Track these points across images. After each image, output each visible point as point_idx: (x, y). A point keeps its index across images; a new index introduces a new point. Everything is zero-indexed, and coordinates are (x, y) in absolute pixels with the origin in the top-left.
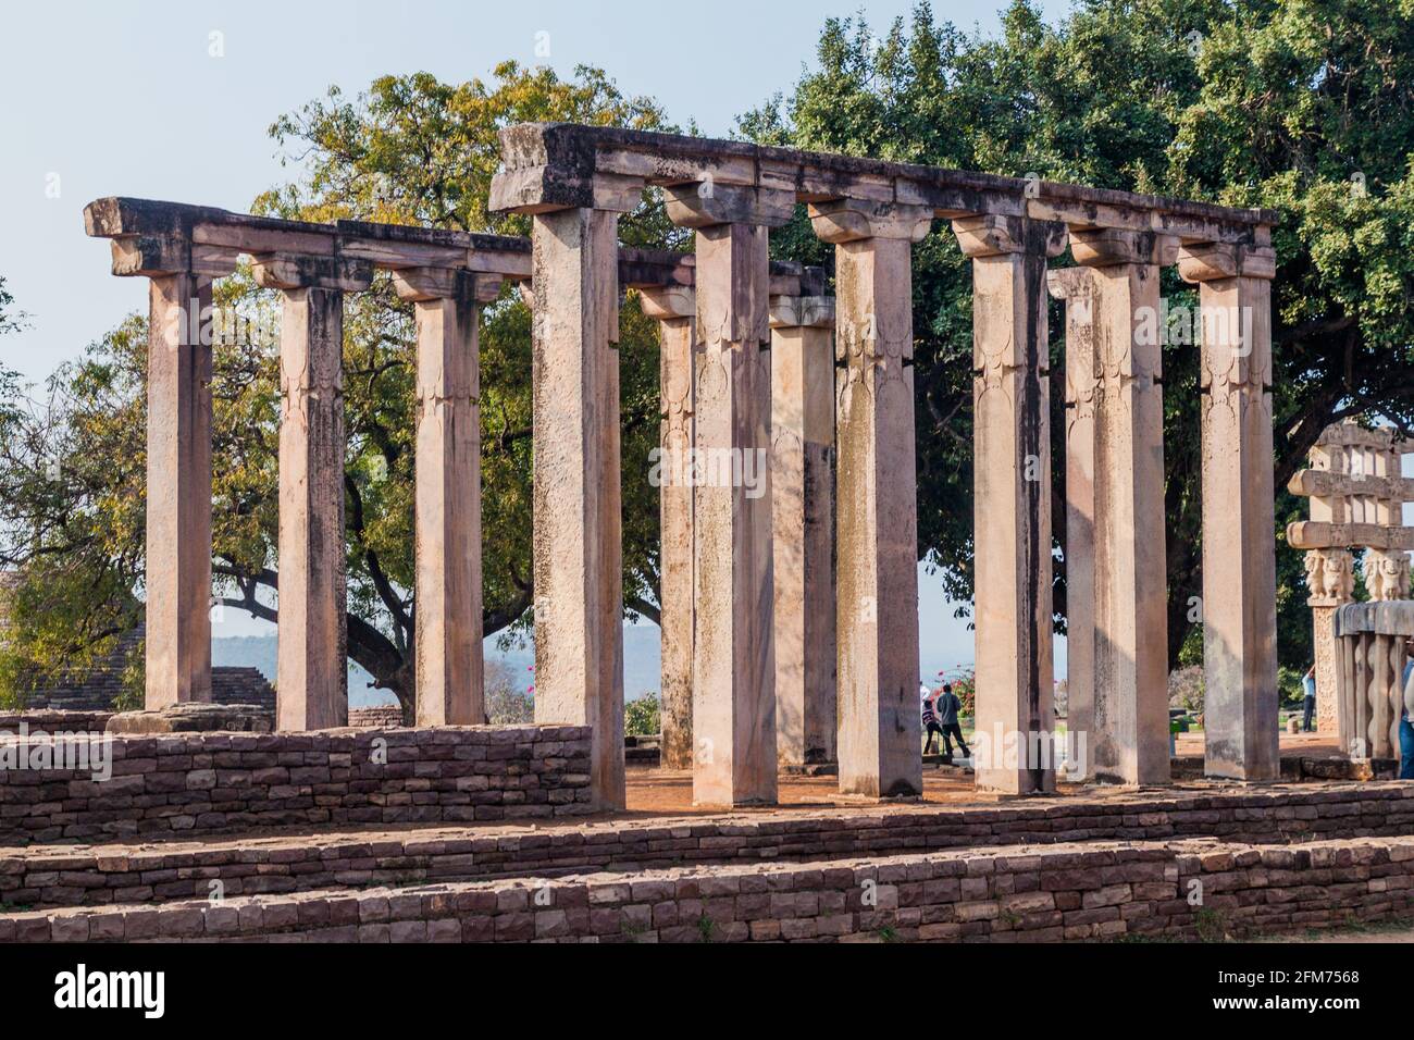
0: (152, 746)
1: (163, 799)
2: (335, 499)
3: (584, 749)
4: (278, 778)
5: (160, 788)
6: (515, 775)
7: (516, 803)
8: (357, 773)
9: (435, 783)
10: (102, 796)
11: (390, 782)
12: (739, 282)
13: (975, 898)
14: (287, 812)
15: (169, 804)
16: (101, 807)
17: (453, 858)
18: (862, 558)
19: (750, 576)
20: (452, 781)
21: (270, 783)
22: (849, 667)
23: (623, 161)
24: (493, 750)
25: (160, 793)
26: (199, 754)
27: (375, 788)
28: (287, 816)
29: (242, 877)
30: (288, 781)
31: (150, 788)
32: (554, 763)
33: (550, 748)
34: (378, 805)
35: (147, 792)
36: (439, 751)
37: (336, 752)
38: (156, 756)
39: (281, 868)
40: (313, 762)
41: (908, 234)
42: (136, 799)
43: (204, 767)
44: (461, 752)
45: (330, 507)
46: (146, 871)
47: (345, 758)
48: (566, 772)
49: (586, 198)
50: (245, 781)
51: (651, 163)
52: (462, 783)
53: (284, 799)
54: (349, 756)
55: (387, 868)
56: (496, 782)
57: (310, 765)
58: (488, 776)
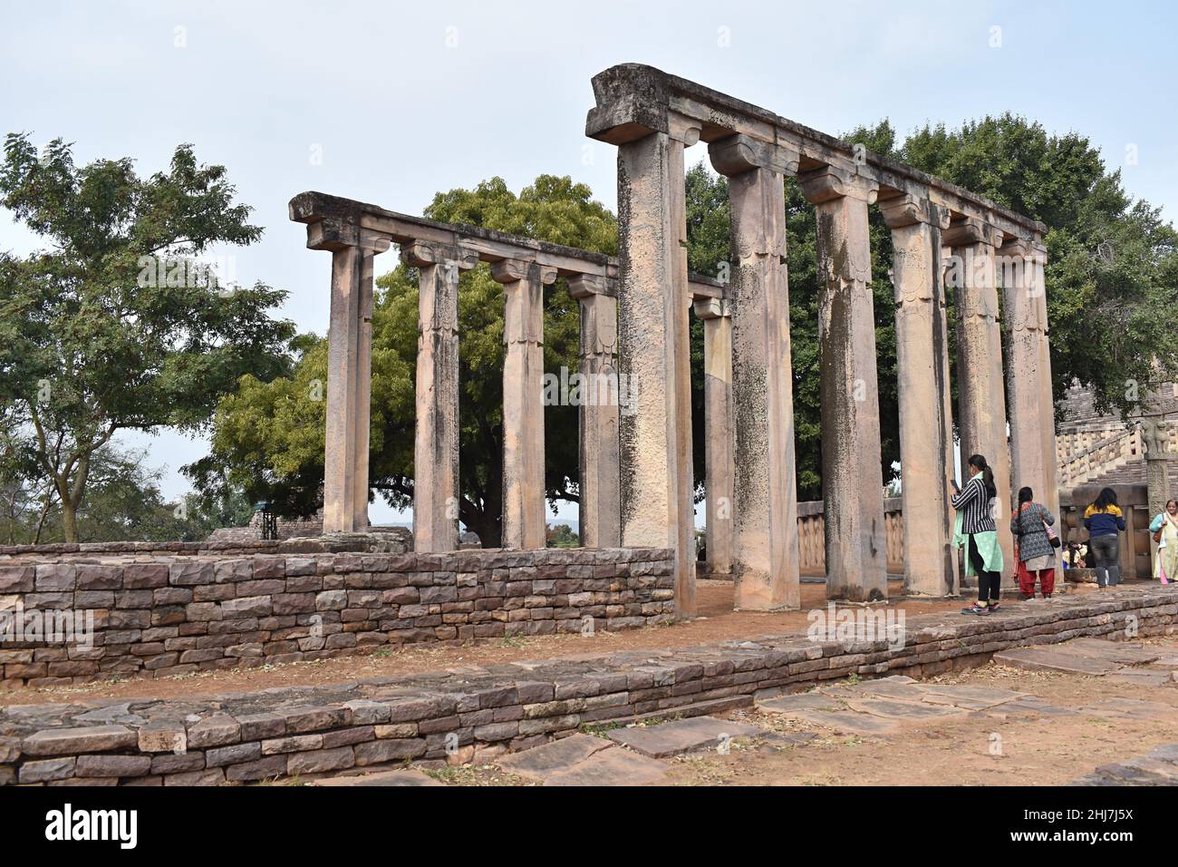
0: (281, 566)
1: (291, 621)
2: (452, 401)
3: (669, 568)
4: (409, 598)
5: (288, 610)
6: (616, 591)
7: (618, 615)
8: (482, 592)
9: (550, 599)
10: (224, 619)
11: (512, 600)
12: (766, 212)
14: (416, 630)
15: (297, 625)
16: (222, 631)
17: (608, 697)
18: (843, 425)
19: (779, 432)
20: (564, 597)
21: (400, 602)
22: (834, 505)
23: (687, 106)
24: (599, 569)
25: (288, 615)
26: (330, 574)
27: (499, 606)
28: (417, 635)
29: (354, 745)
30: (416, 601)
31: (276, 609)
32: (646, 580)
33: (643, 567)
34: (500, 621)
35: (273, 614)
36: (554, 571)
37: (463, 572)
38: (285, 577)
39: (406, 729)
40: (442, 582)
41: (865, 198)
42: (261, 621)
43: (334, 588)
44: (572, 571)
45: (449, 406)
46: (214, 747)
47: (471, 578)
48: (655, 588)
49: (663, 126)
50: (376, 601)
51: (707, 112)
53: (414, 617)
54: (474, 576)
55: (537, 717)
56: (601, 597)
57: (439, 585)
58: (594, 592)
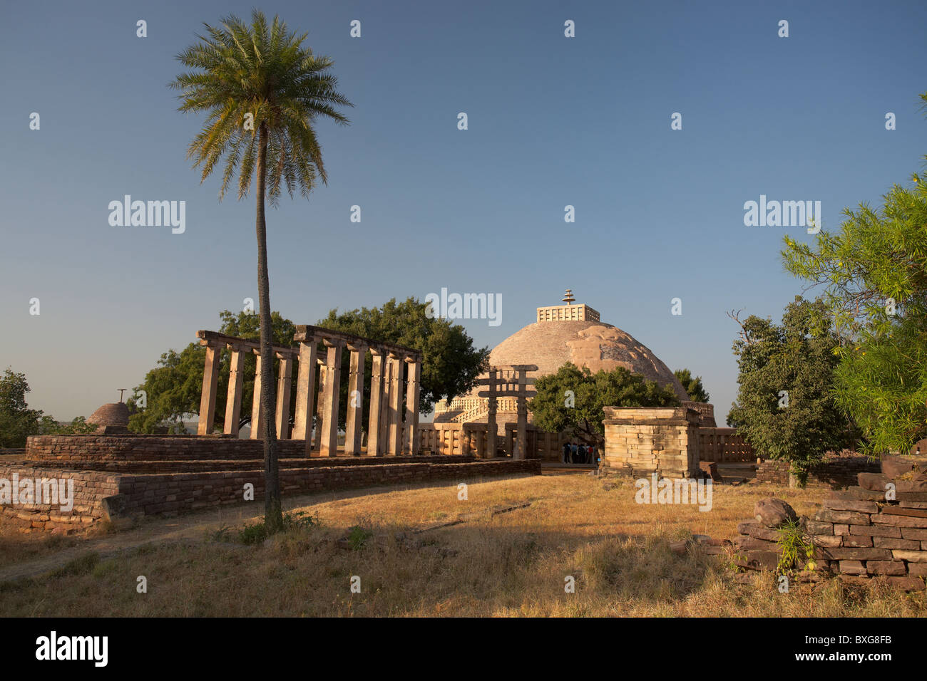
3: (305, 444)
6: (293, 449)
13: (401, 472)
23: (319, 333)
32: (300, 447)
33: (299, 444)
44: (286, 444)
49: (312, 340)
51: (324, 334)
52: (284, 450)
56: (289, 450)
